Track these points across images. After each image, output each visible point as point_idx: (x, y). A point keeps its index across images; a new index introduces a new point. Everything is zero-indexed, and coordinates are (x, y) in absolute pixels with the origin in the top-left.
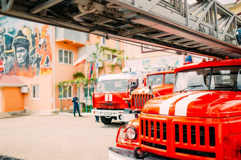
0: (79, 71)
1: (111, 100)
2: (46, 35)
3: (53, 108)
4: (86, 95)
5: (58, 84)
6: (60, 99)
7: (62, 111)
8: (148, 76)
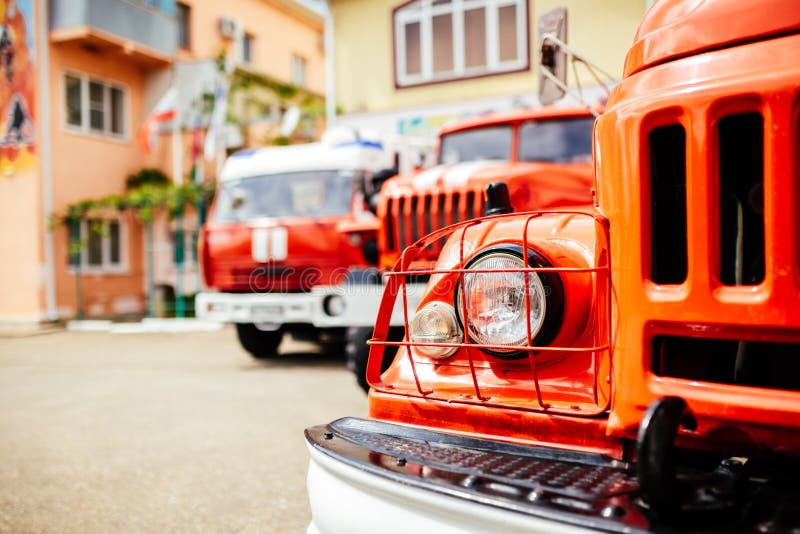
0: (152, 162)
1: (280, 252)
2: (11, 13)
3: (43, 305)
4: (179, 257)
5: (63, 212)
6: (72, 271)
7: (83, 315)
8: (443, 136)
